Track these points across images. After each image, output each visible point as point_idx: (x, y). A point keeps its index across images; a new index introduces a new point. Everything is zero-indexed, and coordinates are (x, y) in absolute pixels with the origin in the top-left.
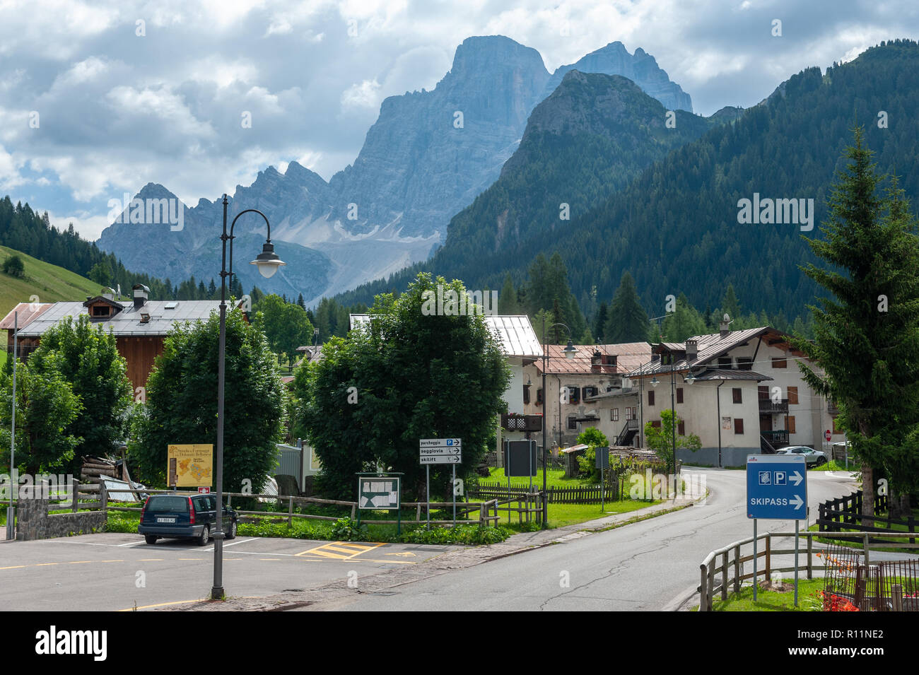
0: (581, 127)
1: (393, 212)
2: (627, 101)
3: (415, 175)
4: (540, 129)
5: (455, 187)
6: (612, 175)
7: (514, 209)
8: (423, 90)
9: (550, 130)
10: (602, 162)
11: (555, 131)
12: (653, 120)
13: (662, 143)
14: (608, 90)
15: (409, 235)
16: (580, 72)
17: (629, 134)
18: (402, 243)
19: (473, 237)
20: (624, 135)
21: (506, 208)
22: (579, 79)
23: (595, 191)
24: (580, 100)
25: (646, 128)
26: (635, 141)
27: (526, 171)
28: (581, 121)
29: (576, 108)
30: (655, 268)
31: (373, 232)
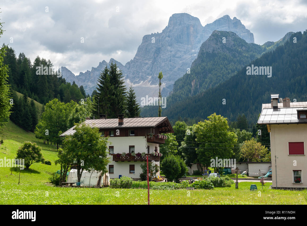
0: (219, 50)
1: (148, 76)
2: (234, 40)
3: (155, 63)
4: (205, 51)
5: (170, 67)
6: (230, 67)
7: (197, 79)
8: (158, 32)
9: (208, 51)
10: (226, 63)
11: (210, 52)
12: (243, 47)
13: (246, 55)
14: (228, 37)
15: (154, 84)
16: (218, 31)
17: (235, 52)
18: (151, 87)
19: (184, 89)
20: (233, 53)
21: (194, 79)
22: (218, 33)
23: (225, 73)
24: (218, 41)
25: (241, 50)
26: (237, 55)
27: (201, 66)
28: (219, 48)
29: (217, 44)
30: (250, 103)
31: (141, 83)
